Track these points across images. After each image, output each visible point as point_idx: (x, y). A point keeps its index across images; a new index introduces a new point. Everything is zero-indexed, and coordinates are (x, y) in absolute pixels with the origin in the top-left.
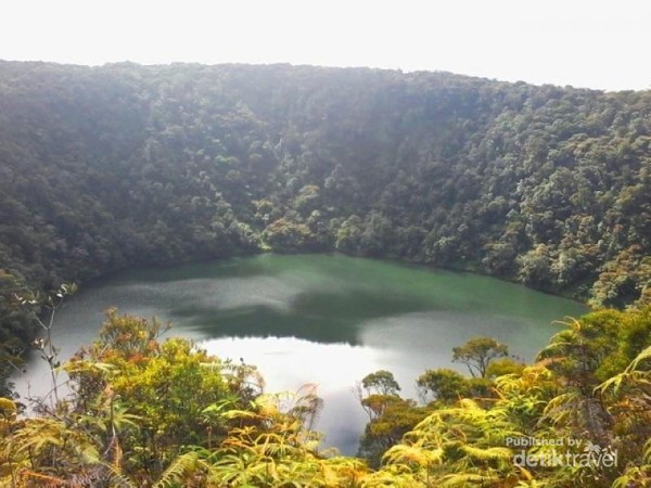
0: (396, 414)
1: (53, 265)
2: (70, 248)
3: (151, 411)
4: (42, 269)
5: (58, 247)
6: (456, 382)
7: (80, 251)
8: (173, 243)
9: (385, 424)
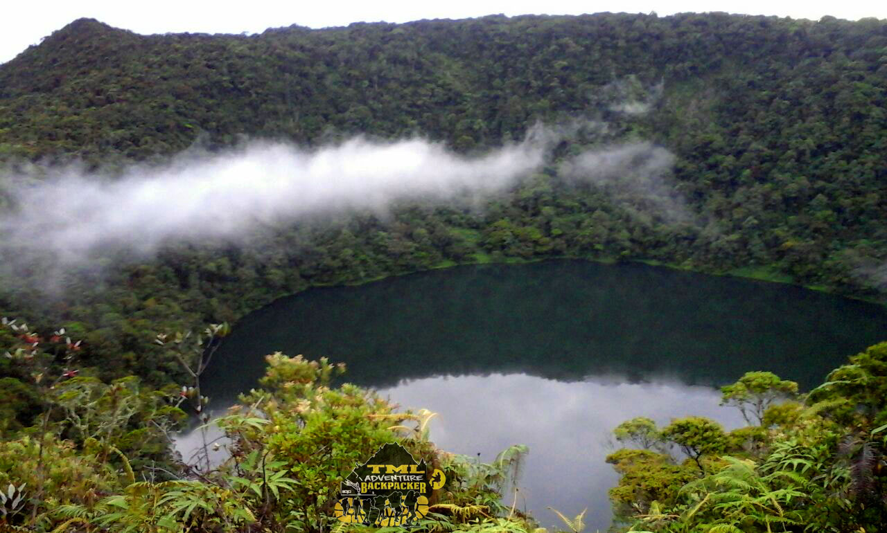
0: (640, 474)
1: (215, 291)
2: (234, 269)
3: (310, 473)
4: (202, 298)
5: (219, 267)
6: (709, 434)
7: (247, 272)
8: (363, 257)
9: (627, 487)
